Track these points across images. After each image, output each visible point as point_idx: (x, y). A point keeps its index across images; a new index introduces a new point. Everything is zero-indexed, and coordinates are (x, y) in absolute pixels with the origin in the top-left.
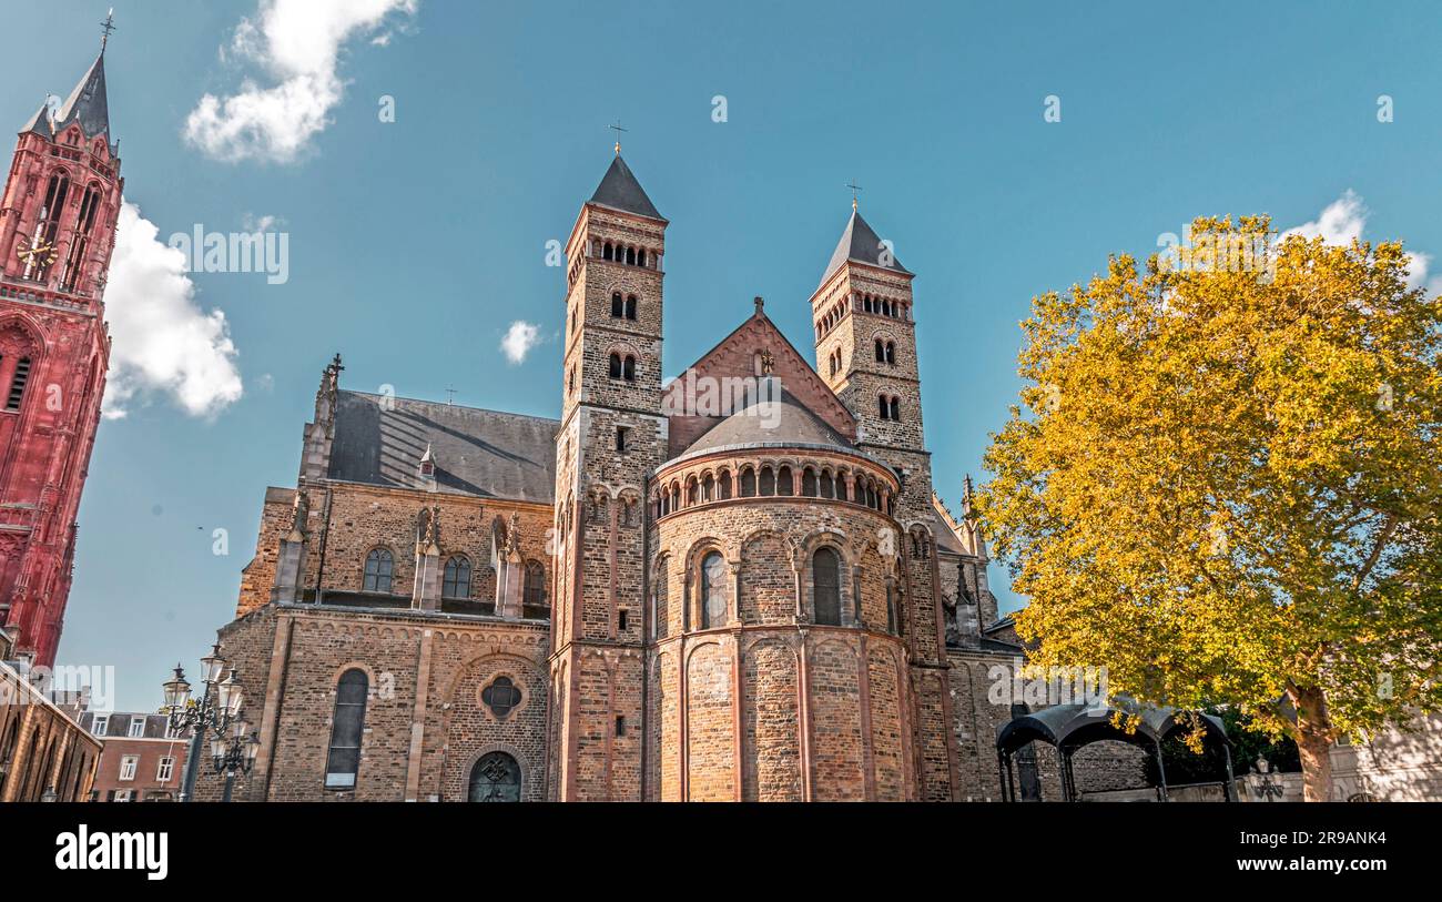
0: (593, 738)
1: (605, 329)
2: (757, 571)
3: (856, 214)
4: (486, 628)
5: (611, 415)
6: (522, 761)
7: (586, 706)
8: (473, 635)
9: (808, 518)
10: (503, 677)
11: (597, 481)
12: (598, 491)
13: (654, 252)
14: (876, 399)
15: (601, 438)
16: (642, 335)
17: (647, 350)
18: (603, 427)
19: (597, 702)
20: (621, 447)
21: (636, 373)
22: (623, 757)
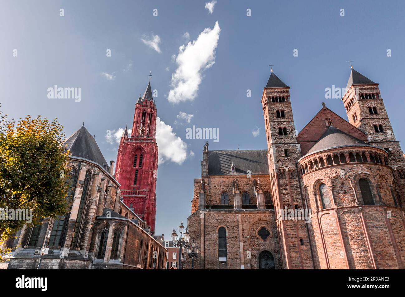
0: (294, 246)
1: (276, 122)
2: (339, 189)
3: (353, 70)
4: (256, 213)
5: (282, 146)
6: (273, 253)
7: (290, 236)
8: (252, 215)
9: (354, 169)
10: (263, 228)
11: (281, 166)
12: (282, 169)
13: (287, 97)
14: (373, 126)
15: (280, 153)
16: (287, 121)
17: (289, 125)
18: (280, 150)
19: (293, 234)
20: (287, 155)
21: (287, 132)
22: (305, 252)
